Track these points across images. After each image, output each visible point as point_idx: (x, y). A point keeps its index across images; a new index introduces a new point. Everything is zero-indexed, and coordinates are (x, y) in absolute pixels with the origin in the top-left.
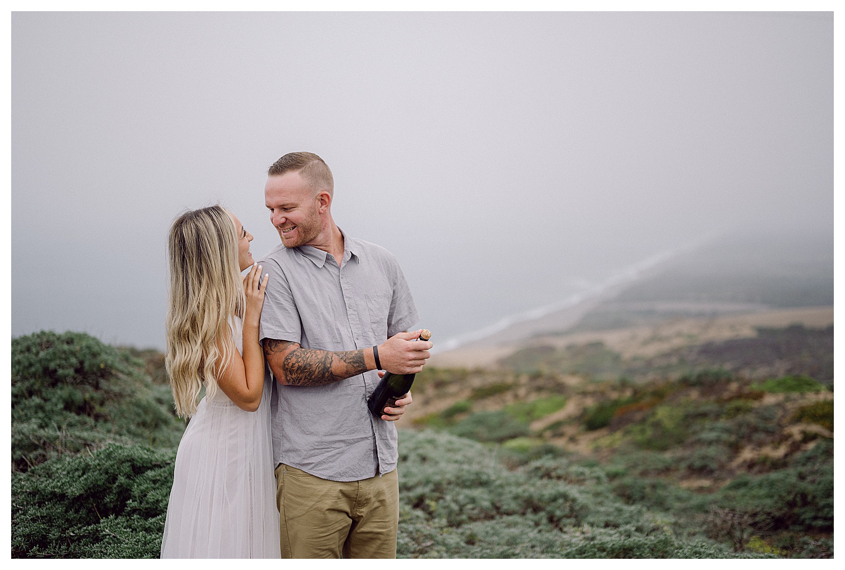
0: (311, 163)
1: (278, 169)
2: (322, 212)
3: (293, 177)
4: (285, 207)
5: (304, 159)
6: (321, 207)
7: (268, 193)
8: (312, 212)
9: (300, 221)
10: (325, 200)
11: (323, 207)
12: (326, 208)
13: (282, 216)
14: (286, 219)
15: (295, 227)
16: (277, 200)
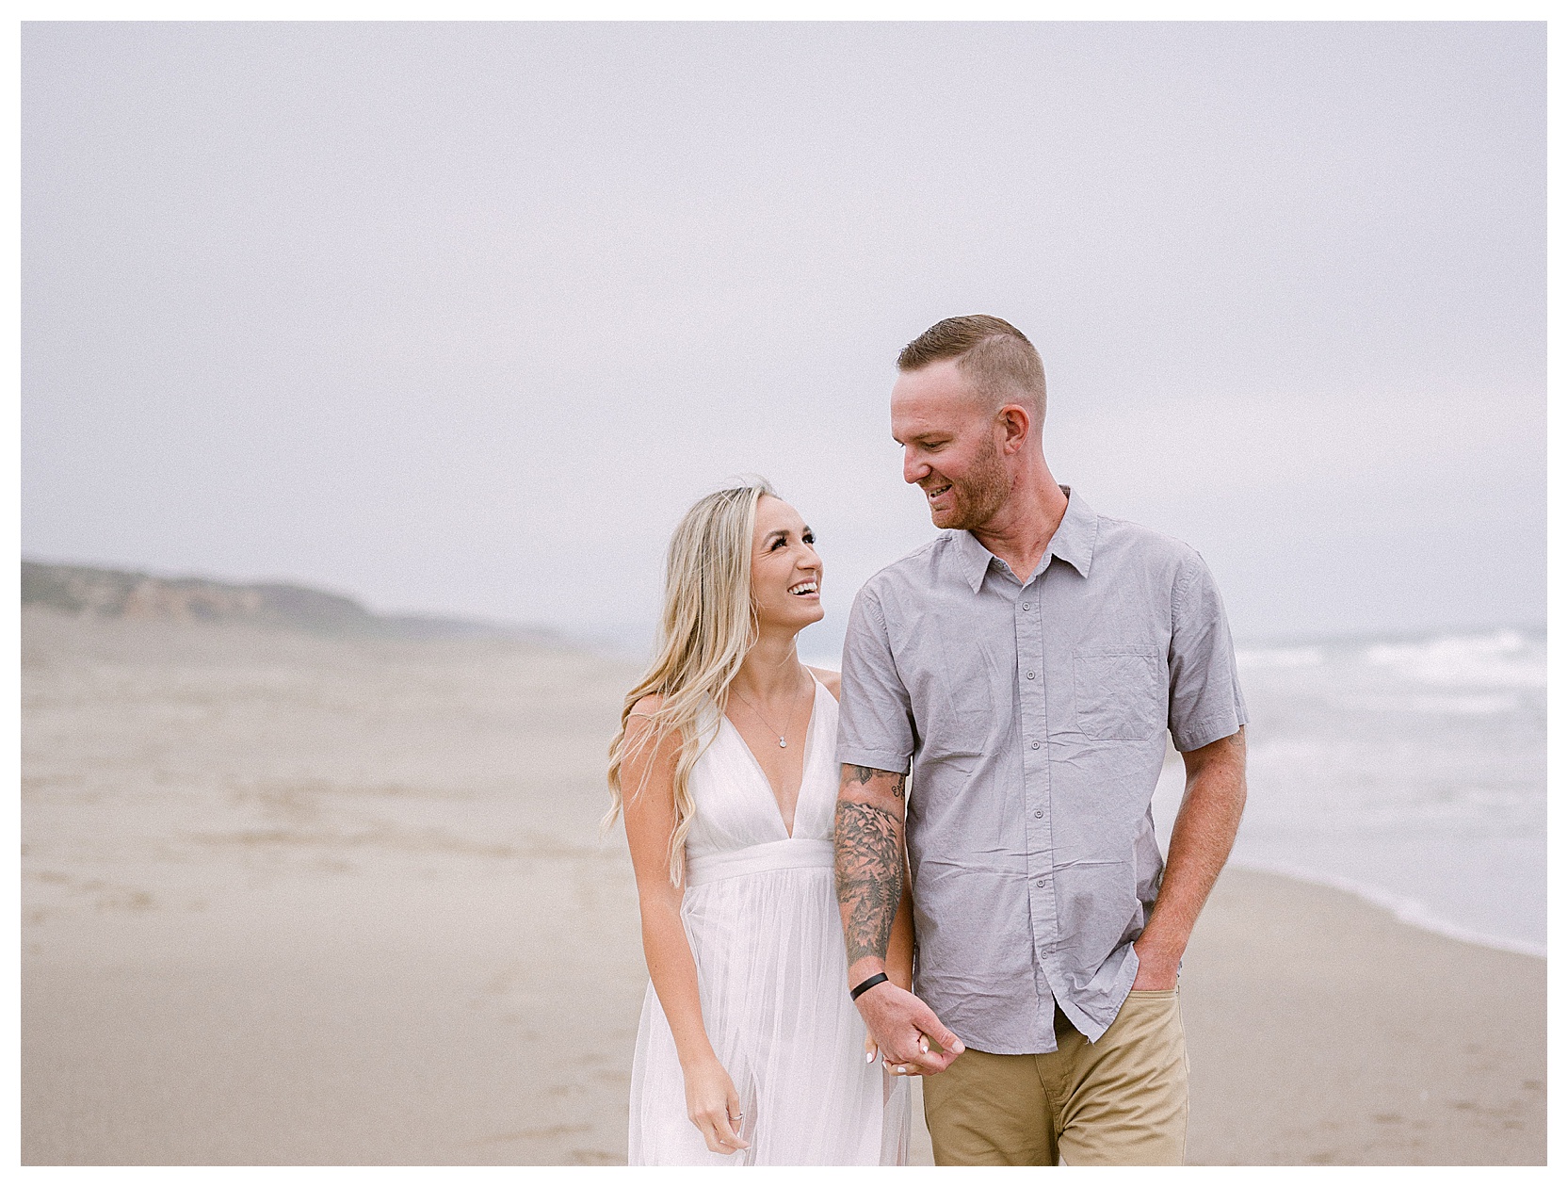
0: (987, 340)
1: (915, 357)
2: (1012, 450)
3: (944, 374)
4: (926, 440)
5: (969, 333)
6: (1008, 439)
7: (899, 410)
8: (986, 452)
9: (959, 472)
10: (1014, 423)
11: (1013, 439)
12: (1019, 442)
13: (920, 461)
14: (931, 469)
15: (948, 488)
16: (911, 425)
